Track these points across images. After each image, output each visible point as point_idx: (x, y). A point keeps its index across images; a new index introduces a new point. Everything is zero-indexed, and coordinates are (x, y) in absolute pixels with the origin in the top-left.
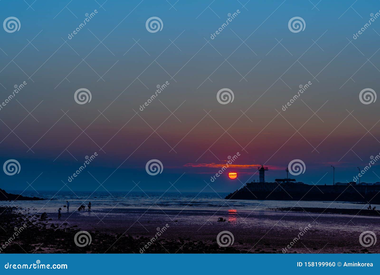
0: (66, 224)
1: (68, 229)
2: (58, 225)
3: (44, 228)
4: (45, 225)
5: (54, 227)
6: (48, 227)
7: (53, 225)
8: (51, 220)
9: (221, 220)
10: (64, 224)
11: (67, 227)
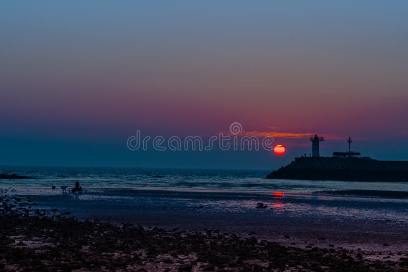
0: (55, 210)
1: (58, 216)
2: (44, 211)
3: (26, 216)
4: (27, 211)
5: (39, 213)
6: (32, 214)
7: (37, 212)
8: (35, 204)
9: (261, 206)
10: (53, 210)
11: (57, 214)
